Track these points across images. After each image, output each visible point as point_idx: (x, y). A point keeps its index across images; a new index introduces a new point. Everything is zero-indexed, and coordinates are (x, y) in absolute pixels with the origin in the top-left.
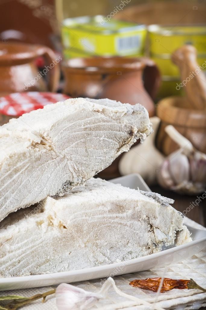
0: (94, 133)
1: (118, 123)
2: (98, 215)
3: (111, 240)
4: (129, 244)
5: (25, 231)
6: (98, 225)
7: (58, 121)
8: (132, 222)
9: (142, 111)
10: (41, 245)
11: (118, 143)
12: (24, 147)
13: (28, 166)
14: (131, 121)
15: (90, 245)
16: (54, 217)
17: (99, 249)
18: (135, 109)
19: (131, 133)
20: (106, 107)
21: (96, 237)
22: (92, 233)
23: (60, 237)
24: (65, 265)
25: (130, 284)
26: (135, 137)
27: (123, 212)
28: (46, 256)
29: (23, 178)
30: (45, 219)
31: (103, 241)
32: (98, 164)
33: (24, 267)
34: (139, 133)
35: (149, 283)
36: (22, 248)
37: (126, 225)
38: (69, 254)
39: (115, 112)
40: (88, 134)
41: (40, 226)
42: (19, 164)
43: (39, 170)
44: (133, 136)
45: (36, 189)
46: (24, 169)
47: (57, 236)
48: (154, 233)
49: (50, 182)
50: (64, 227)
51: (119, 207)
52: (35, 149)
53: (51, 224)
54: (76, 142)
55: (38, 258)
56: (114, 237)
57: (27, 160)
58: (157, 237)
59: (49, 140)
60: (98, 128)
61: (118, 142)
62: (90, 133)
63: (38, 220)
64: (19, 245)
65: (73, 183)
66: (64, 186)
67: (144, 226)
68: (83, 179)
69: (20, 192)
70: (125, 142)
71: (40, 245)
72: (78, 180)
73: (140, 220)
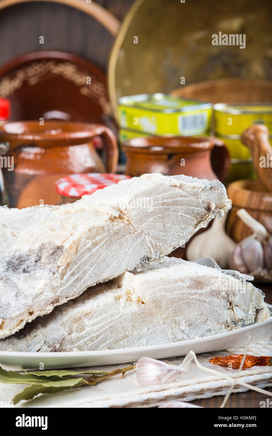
0: (171, 208)
1: (195, 198)
2: (176, 291)
3: (190, 317)
4: (208, 322)
5: (103, 306)
6: (176, 301)
7: (136, 195)
8: (211, 299)
9: (220, 187)
10: (120, 320)
11: (196, 219)
12: (103, 221)
13: (106, 239)
14: (208, 196)
15: (168, 321)
16: (132, 292)
17: (178, 326)
18: (213, 185)
19: (209, 209)
20: (184, 182)
21: (174, 313)
22: (170, 309)
23: (139, 313)
24: (143, 341)
25: (210, 362)
26: (212, 214)
27: (202, 288)
28: (124, 332)
29: (102, 252)
30: (123, 294)
31: (182, 317)
32: (176, 239)
33: (102, 342)
34: (217, 209)
35: (229, 360)
36: (101, 323)
37: (205, 302)
38: (148, 330)
39: (192, 187)
40: (166, 209)
41: (118, 301)
42: (98, 238)
43: (117, 245)
44: (211, 213)
45: (114, 264)
46: (103, 243)
47: (136, 312)
48: (233, 311)
49: (128, 257)
50: (143, 303)
51: (198, 283)
52: (113, 223)
53: (129, 300)
54: (154, 217)
55: (116, 333)
56: (193, 314)
57: (105, 234)
58: (237, 315)
59: (127, 214)
60: (175, 203)
61: (196, 217)
62: (167, 208)
63: (117, 295)
64: (98, 319)
65: (151, 258)
66: (142, 262)
67: (223, 303)
68: (161, 255)
69: (99, 266)
70: (203, 218)
71: (118, 320)
72: (156, 256)
73: (220, 297)
